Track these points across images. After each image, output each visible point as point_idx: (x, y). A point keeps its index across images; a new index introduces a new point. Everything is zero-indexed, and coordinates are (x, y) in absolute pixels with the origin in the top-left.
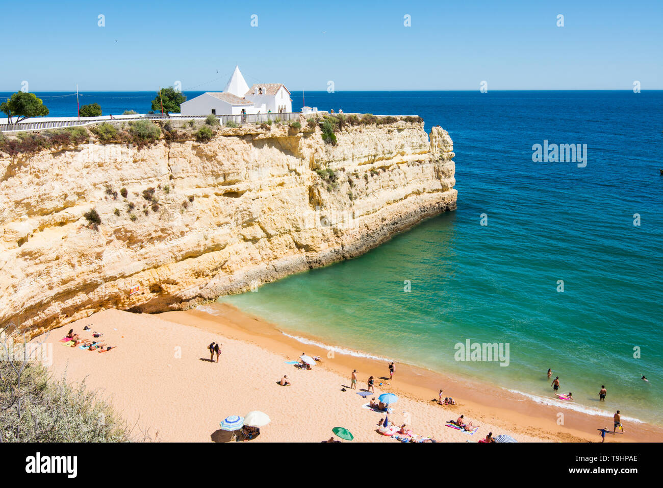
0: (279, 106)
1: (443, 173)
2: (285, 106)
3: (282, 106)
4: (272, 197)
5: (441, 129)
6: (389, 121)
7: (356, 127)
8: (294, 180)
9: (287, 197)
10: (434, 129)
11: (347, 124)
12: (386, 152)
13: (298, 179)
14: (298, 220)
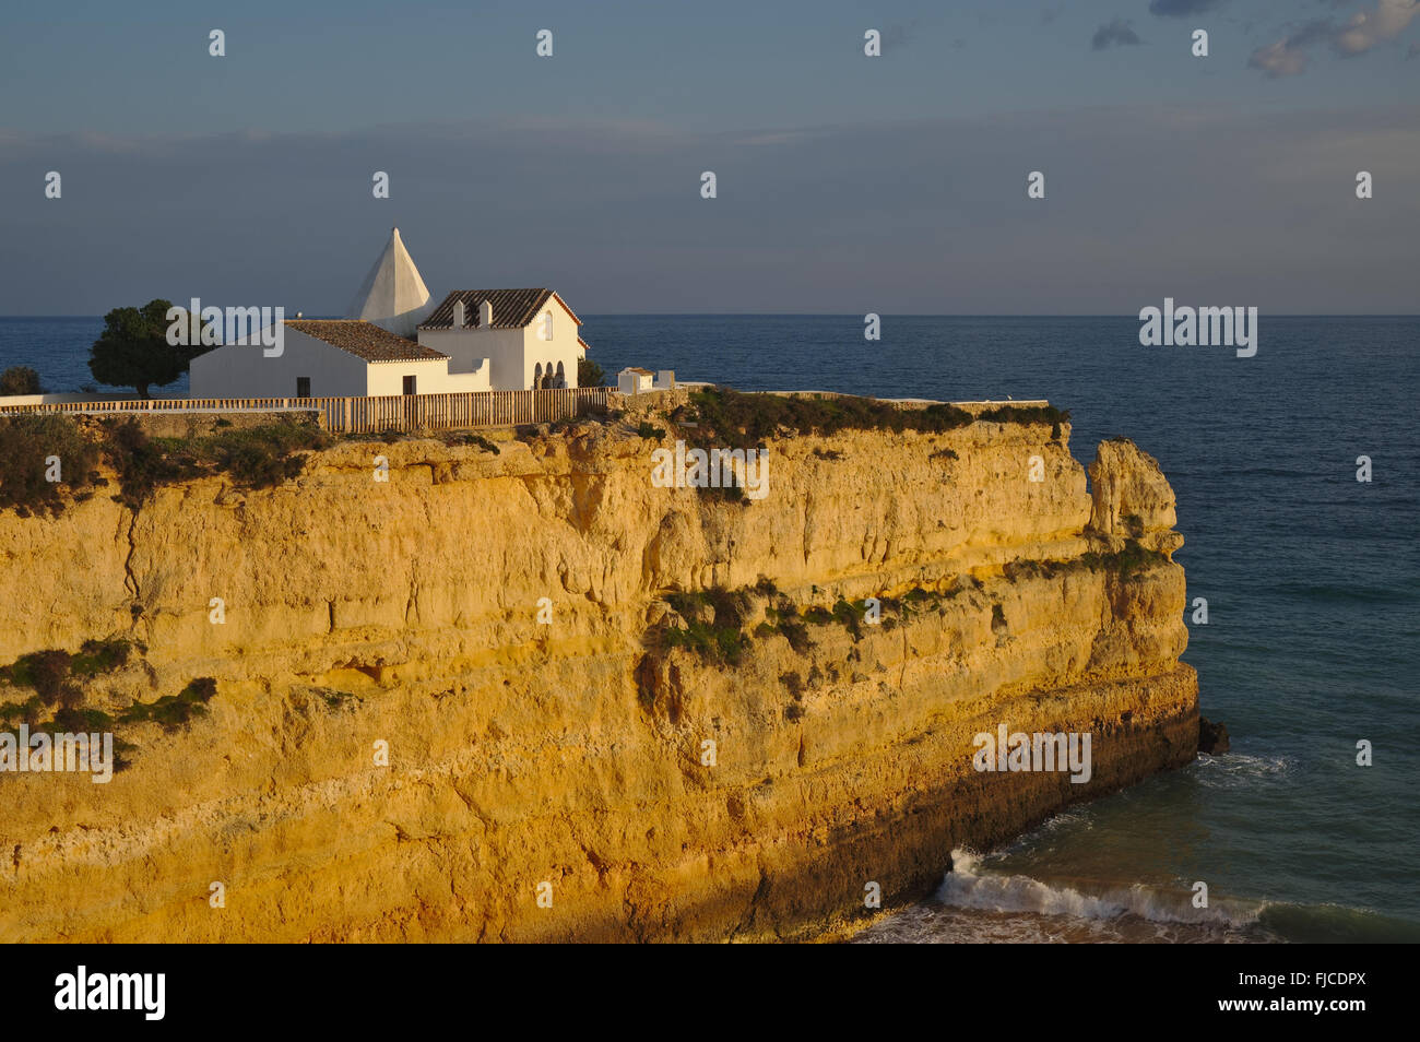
0: (538, 367)
1: (1142, 603)
2: (560, 364)
3: (549, 365)
4: (501, 686)
5: (1131, 452)
6: (940, 419)
7: (814, 440)
8: (583, 627)
9: (557, 689)
10: (1107, 451)
11: (783, 428)
12: (927, 527)
13: (600, 626)
14: (598, 769)
